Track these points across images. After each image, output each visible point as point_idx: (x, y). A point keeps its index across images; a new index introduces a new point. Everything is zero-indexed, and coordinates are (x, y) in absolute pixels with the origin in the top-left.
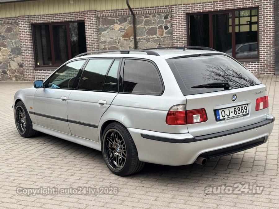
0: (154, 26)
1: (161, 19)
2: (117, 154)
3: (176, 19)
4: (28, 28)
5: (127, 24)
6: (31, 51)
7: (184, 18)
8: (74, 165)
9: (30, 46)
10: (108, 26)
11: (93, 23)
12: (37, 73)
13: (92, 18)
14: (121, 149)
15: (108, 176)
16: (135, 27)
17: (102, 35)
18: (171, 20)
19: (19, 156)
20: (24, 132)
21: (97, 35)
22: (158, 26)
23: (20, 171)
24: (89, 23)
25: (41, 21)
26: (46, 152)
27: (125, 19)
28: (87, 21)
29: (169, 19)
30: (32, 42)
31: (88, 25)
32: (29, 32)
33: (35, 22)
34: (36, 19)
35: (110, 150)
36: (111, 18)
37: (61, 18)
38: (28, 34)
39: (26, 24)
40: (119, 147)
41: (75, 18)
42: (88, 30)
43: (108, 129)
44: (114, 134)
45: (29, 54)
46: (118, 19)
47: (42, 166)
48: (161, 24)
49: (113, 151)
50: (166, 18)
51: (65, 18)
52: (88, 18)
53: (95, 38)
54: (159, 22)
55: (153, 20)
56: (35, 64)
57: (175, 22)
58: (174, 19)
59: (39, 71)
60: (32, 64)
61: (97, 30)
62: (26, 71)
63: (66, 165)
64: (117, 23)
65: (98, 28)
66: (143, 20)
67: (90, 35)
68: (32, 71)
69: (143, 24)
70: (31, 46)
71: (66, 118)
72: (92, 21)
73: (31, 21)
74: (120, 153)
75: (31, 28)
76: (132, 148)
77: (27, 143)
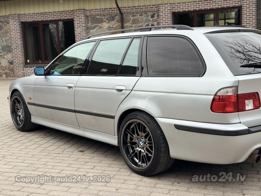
0: (142, 24)
1: (147, 18)
2: (140, 149)
3: (162, 17)
4: (18, 26)
5: (115, 23)
6: (21, 49)
7: (170, 17)
8: (84, 163)
9: (20, 43)
10: (96, 24)
11: (82, 22)
12: (27, 70)
13: (81, 17)
14: (145, 143)
15: (129, 176)
16: (123, 26)
17: (90, 33)
18: (158, 18)
19: (18, 152)
20: (21, 126)
21: (86, 33)
22: (145, 24)
23: (22, 170)
24: (78, 21)
25: (31, 19)
26: (48, 147)
27: (113, 18)
28: (76, 20)
29: (156, 18)
30: (22, 39)
31: (77, 24)
32: (19, 30)
33: (25, 20)
34: (26, 18)
35: (129, 144)
36: (99, 17)
37: (51, 17)
38: (18, 32)
39: (17, 22)
40: (141, 141)
41: (65, 17)
42: (77, 28)
43: (127, 120)
44: (135, 126)
45: (19, 51)
46: (106, 17)
47: (46, 164)
48: (148, 23)
49: (134, 146)
50: (153, 16)
51: (55, 17)
52: (77, 17)
53: (84, 36)
54: (146, 21)
55: (140, 19)
56: (25, 62)
57: (161, 20)
58: (160, 18)
59: (29, 68)
60: (22, 61)
61: (86, 28)
62: (17, 68)
63: (75, 162)
64: (105, 21)
65: (86, 27)
66: (130, 19)
67: (79, 33)
68: (22, 68)
69: (130, 22)
70: (22, 43)
71: (74, 109)
72: (81, 19)
73: (21, 20)
74: (143, 148)
75: (21, 26)
76: (161, 142)
77: (25, 138)
